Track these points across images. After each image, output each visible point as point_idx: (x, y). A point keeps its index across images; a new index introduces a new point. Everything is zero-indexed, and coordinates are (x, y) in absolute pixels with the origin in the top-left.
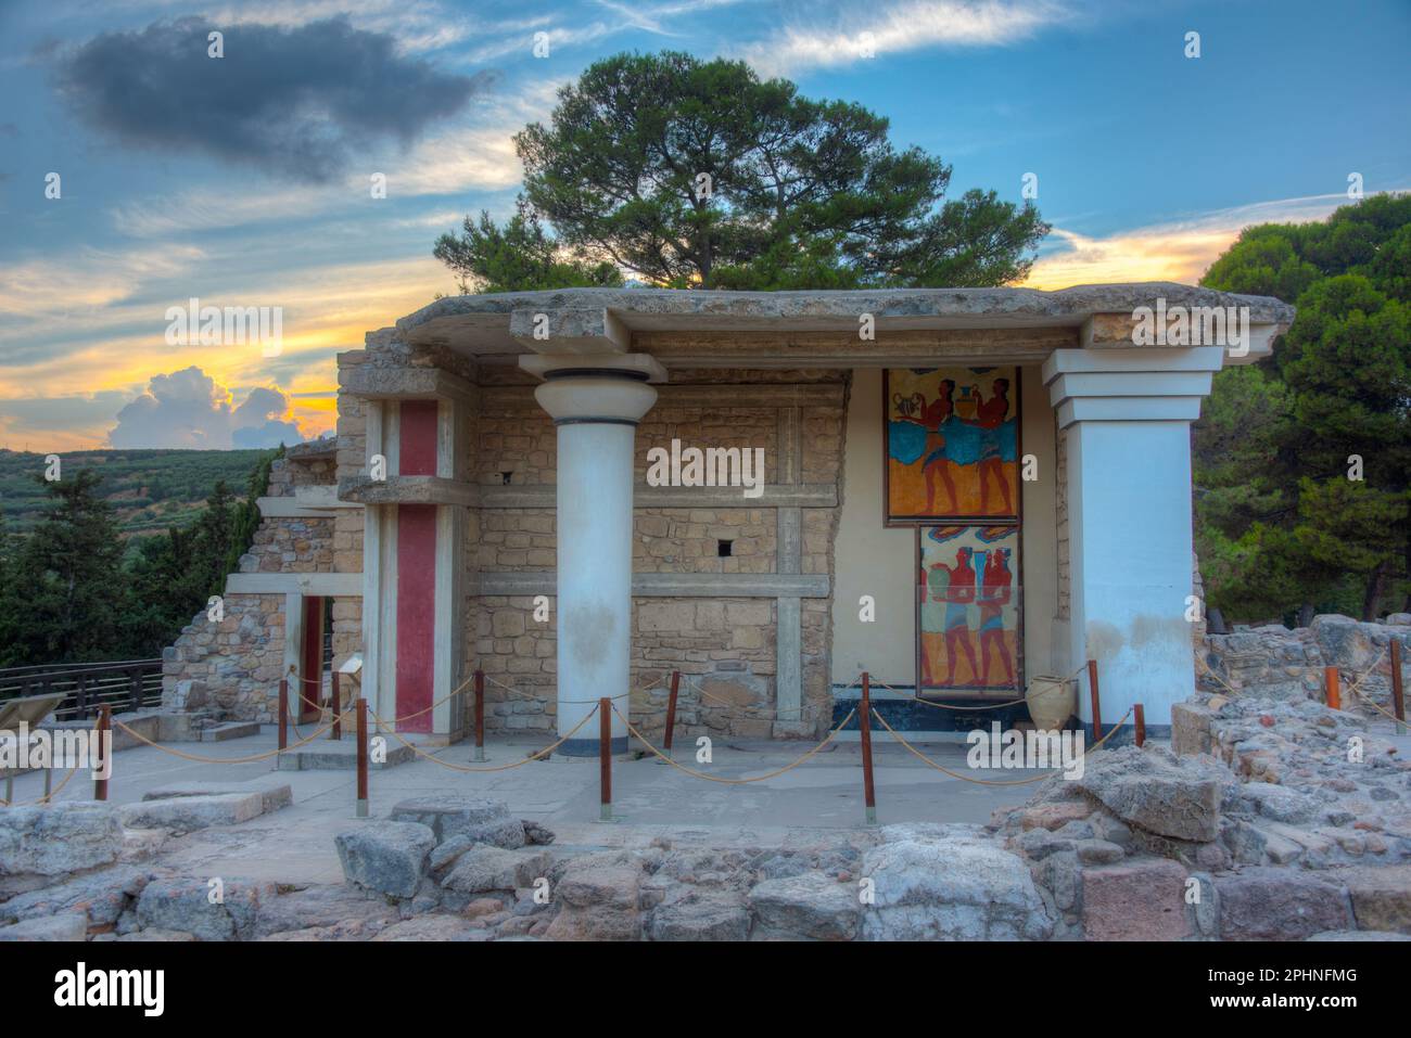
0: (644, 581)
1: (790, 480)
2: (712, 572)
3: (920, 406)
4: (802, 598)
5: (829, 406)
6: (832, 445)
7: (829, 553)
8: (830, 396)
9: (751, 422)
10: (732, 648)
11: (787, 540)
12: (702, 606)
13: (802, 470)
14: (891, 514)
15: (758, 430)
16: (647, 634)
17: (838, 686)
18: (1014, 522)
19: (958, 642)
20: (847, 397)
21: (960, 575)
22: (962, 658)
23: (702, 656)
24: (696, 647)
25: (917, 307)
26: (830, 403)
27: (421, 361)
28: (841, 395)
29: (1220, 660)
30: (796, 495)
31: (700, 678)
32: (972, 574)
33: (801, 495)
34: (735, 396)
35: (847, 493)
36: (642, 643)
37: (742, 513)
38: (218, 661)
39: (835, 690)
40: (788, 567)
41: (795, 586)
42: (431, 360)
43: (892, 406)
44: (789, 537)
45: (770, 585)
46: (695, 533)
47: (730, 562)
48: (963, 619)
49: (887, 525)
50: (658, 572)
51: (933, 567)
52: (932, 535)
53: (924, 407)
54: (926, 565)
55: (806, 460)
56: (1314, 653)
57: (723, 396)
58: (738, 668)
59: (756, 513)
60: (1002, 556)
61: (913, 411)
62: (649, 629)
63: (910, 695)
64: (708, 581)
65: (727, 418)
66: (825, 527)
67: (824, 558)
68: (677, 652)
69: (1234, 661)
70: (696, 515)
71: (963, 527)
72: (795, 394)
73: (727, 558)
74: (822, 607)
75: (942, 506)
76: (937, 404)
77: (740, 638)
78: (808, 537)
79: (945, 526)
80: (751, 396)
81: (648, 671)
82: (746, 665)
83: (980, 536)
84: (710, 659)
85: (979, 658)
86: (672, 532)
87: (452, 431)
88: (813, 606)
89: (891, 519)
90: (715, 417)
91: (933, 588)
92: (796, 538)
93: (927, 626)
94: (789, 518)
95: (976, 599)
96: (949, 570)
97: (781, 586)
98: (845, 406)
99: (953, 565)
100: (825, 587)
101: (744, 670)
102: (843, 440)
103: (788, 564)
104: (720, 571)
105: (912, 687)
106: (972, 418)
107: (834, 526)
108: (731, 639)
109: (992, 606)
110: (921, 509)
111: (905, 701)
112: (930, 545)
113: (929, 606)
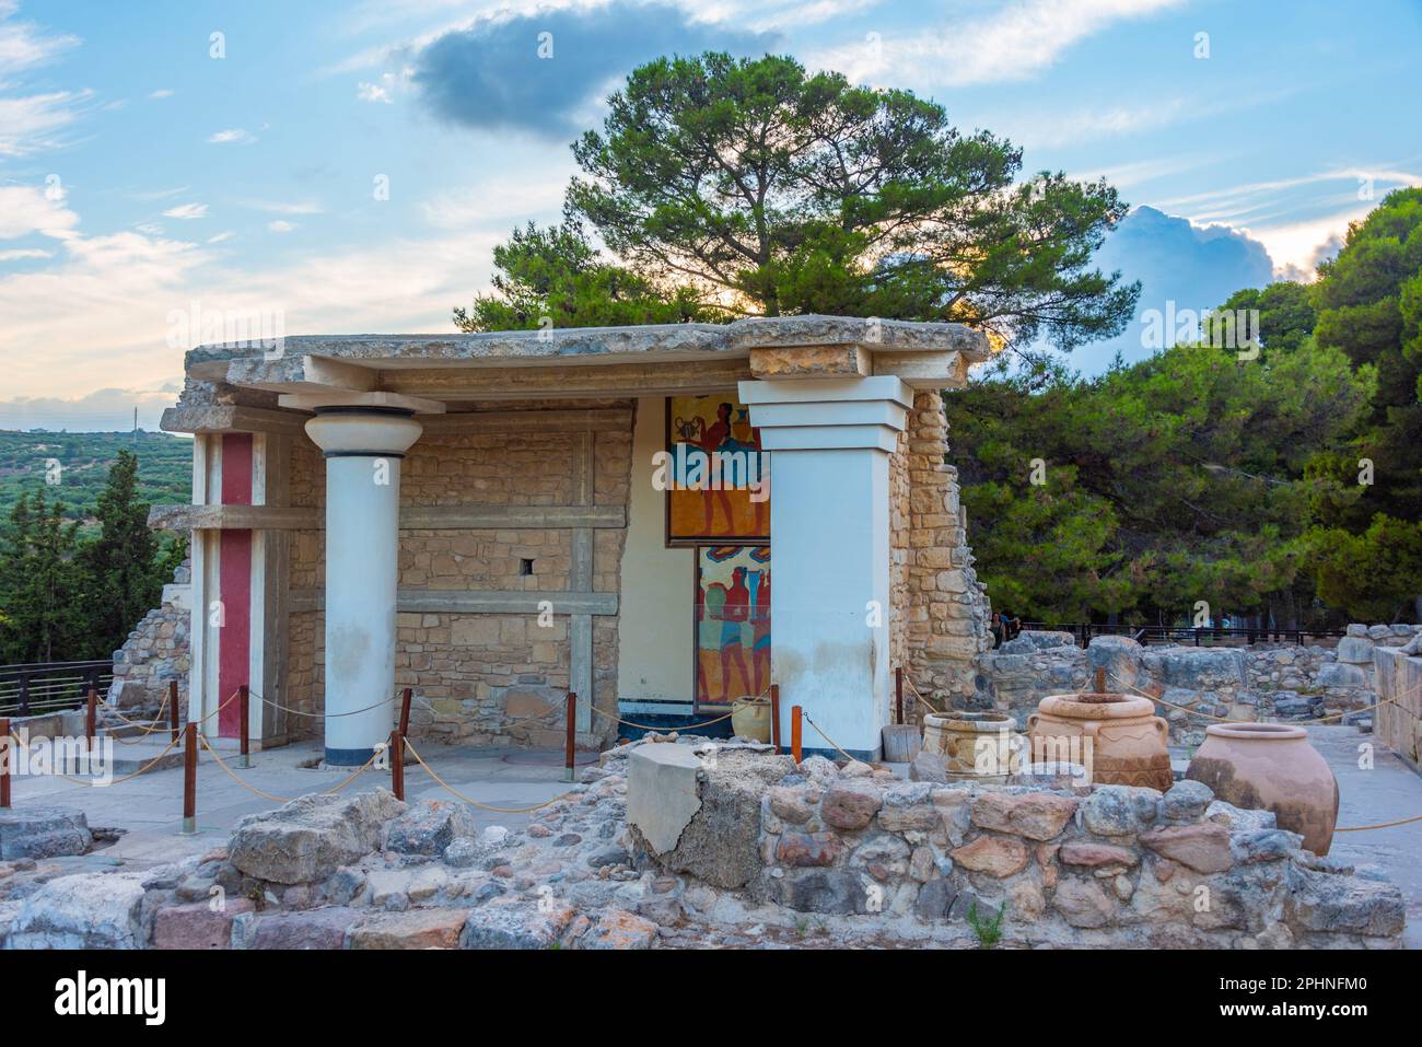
0: (455, 597)
1: (583, 502)
2: (514, 590)
3: (699, 430)
4: (593, 615)
5: (620, 430)
6: (620, 468)
7: (618, 572)
8: (620, 420)
9: (550, 446)
10: (532, 662)
11: (581, 559)
12: (505, 621)
13: (594, 492)
14: (672, 534)
15: (557, 454)
16: (459, 648)
17: (623, 700)
19: (732, 660)
20: (634, 422)
21: (735, 595)
22: (735, 673)
23: (506, 670)
24: (501, 660)
25: (588, 346)
26: (620, 428)
27: (224, 399)
28: (630, 420)
29: (989, 681)
30: (588, 517)
31: (505, 690)
32: (746, 593)
33: (593, 517)
34: (535, 422)
35: (632, 515)
36: (455, 657)
37: (541, 534)
38: (157, 663)
39: (620, 704)
40: (581, 585)
41: (587, 604)
42: (232, 399)
43: (674, 430)
44: (582, 557)
45: (565, 603)
46: (500, 553)
47: (531, 580)
48: (737, 639)
49: (667, 546)
50: (468, 589)
51: (710, 586)
52: (710, 555)
53: (703, 429)
54: (704, 585)
55: (598, 483)
56: (1080, 676)
57: (525, 422)
58: (538, 680)
59: (554, 533)
61: (693, 435)
62: (461, 643)
63: (688, 711)
64: (509, 599)
65: (530, 443)
66: (615, 547)
67: (613, 578)
68: (485, 666)
69: (1001, 683)
70: (503, 536)
71: (738, 548)
72: (588, 420)
73: (528, 577)
74: (611, 624)
76: (716, 427)
77: (539, 653)
78: (600, 557)
79: (722, 546)
80: (549, 422)
81: (459, 682)
82: (545, 679)
83: (753, 555)
84: (512, 672)
85: (751, 675)
86: (480, 551)
87: (264, 462)
88: (602, 623)
89: (672, 540)
90: (519, 442)
91: (710, 608)
92: (588, 557)
93: (704, 644)
94: (583, 538)
95: (749, 618)
96: (725, 589)
97: (574, 603)
98: (632, 430)
99: (729, 584)
100: (613, 604)
101: (544, 683)
102: (630, 463)
103: (580, 582)
104: (522, 589)
105: (690, 703)
106: (748, 440)
107: (621, 546)
108: (531, 654)
109: (765, 625)
110: (699, 531)
111: (683, 716)
112: (708, 565)
113: (706, 623)
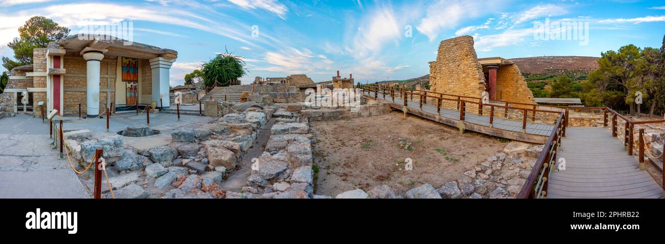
1: (109, 74)
4: (111, 92)
5: (115, 63)
6: (114, 69)
7: (115, 85)
9: (104, 64)
13: (111, 72)
17: (116, 105)
18: (137, 81)
19: (131, 98)
21: (131, 89)
22: (131, 100)
28: (117, 61)
33: (111, 76)
35: (117, 76)
37: (102, 79)
40: (109, 87)
41: (110, 90)
44: (109, 83)
45: (106, 90)
48: (131, 95)
53: (127, 64)
54: (127, 87)
59: (104, 79)
60: (136, 86)
66: (114, 81)
72: (110, 60)
74: (113, 93)
75: (129, 79)
76: (129, 63)
77: (102, 99)
78: (112, 83)
79: (129, 81)
85: (133, 100)
89: (123, 80)
91: (128, 91)
93: (127, 96)
94: (109, 80)
95: (133, 92)
97: (108, 90)
98: (117, 63)
99: (130, 87)
100: (114, 91)
101: (102, 103)
102: (116, 68)
105: (125, 105)
107: (115, 81)
109: (135, 93)
111: (125, 107)
112: (127, 84)
113: (127, 93)
